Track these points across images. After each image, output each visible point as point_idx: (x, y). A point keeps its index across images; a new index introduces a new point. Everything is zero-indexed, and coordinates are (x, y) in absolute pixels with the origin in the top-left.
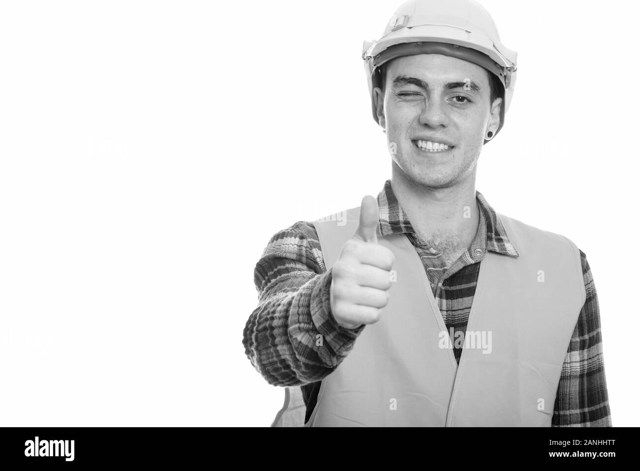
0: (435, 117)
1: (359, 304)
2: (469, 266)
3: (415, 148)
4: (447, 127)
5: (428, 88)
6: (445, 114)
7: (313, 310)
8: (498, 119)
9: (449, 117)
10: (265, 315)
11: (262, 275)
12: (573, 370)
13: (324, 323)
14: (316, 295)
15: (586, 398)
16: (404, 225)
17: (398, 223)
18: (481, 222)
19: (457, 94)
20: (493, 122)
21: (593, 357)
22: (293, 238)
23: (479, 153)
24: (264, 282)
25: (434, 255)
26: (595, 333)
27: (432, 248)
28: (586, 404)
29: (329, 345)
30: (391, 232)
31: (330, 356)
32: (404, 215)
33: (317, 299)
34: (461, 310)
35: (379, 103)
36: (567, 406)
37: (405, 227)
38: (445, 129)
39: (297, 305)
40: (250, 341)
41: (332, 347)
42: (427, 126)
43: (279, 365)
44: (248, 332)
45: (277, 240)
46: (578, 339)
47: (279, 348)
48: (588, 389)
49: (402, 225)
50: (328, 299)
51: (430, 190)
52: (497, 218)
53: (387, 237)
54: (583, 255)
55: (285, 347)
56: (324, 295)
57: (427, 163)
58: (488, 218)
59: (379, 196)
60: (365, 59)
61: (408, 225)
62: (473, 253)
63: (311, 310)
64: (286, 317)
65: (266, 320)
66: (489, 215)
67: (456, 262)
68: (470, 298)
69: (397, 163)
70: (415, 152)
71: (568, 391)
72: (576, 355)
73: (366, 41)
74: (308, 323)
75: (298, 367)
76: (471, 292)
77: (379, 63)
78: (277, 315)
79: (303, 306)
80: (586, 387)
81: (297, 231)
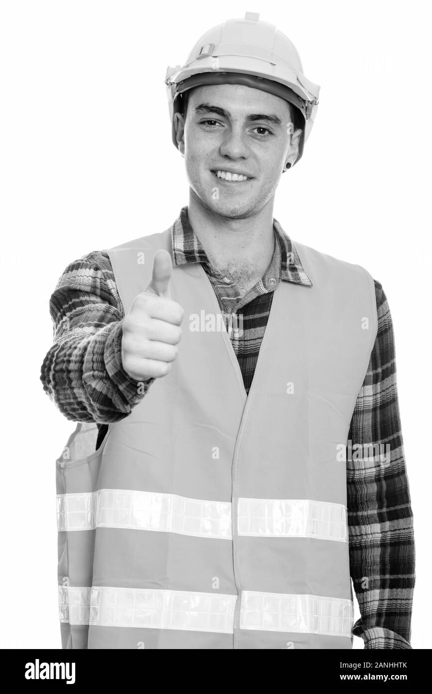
0: (236, 149)
1: (148, 358)
2: (262, 295)
3: (213, 177)
4: (247, 159)
5: (230, 118)
6: (246, 146)
7: (106, 359)
8: (297, 150)
9: (249, 148)
10: (62, 356)
11: (57, 307)
12: (365, 404)
13: (117, 373)
14: (109, 345)
15: (379, 431)
16: (198, 255)
17: (192, 252)
18: (276, 251)
19: (259, 126)
20: (291, 152)
21: (387, 389)
22: (88, 269)
23: (277, 185)
24: (59, 314)
25: (228, 284)
26: (389, 365)
27: (225, 278)
28: (379, 437)
29: (122, 394)
30: (185, 262)
31: (123, 404)
32: (199, 244)
33: (110, 349)
34: (253, 340)
35: (180, 128)
36: (361, 439)
37: (199, 256)
38: (245, 161)
39: (91, 352)
40: (47, 378)
41: (125, 396)
42: (227, 157)
43: (76, 406)
44: (46, 369)
45: (72, 271)
46: (371, 373)
47: (75, 391)
48: (380, 421)
49: (197, 255)
50: (120, 351)
51: (227, 220)
52: (292, 247)
53: (182, 267)
54: (378, 286)
55: (81, 391)
56: (117, 346)
57: (225, 193)
58: (283, 247)
59: (175, 224)
60: (168, 84)
61: (203, 255)
62: (266, 283)
63: (104, 358)
64: (82, 362)
65: (63, 361)
66: (284, 244)
67: (250, 292)
68: (263, 328)
69: (196, 191)
70: (214, 180)
71: (361, 425)
72: (370, 390)
73: (171, 67)
74: (102, 372)
75: (93, 411)
76: (263, 322)
77: (182, 90)
78: (73, 358)
79: (97, 353)
80: (378, 420)
81: (92, 261)
